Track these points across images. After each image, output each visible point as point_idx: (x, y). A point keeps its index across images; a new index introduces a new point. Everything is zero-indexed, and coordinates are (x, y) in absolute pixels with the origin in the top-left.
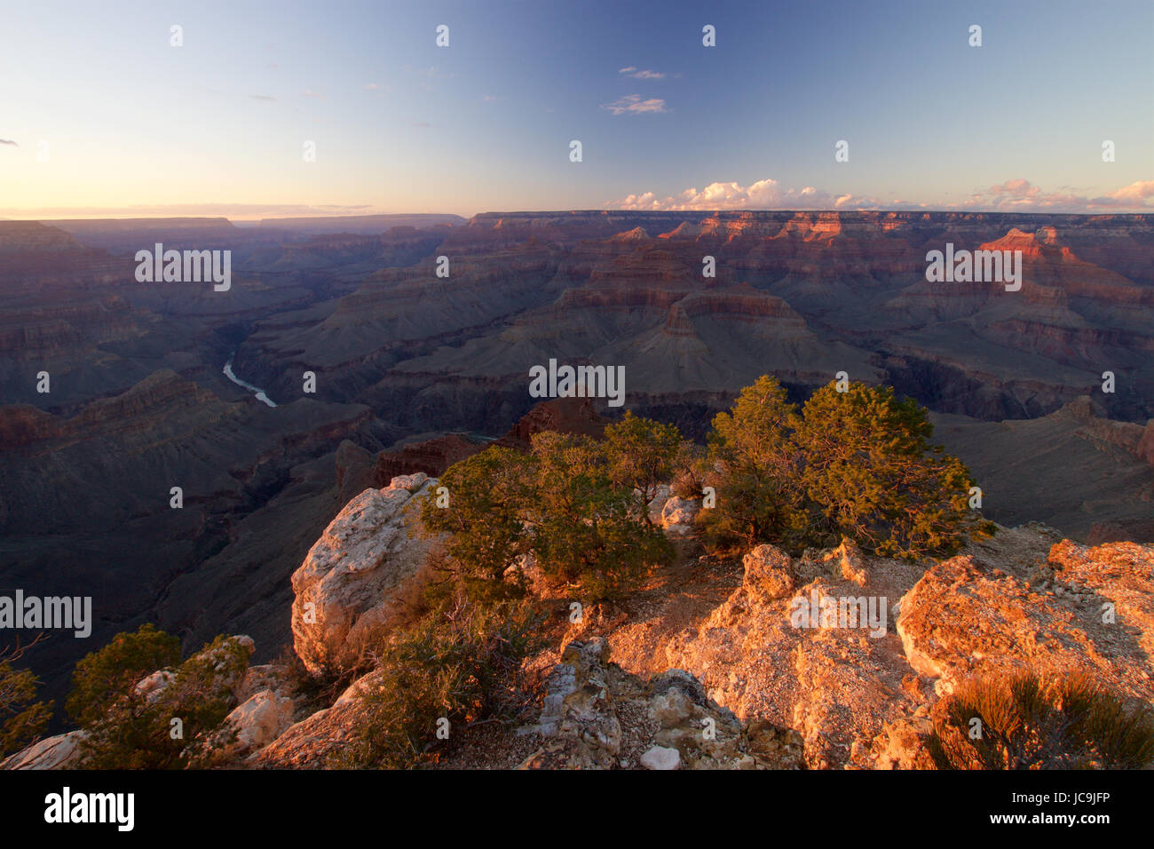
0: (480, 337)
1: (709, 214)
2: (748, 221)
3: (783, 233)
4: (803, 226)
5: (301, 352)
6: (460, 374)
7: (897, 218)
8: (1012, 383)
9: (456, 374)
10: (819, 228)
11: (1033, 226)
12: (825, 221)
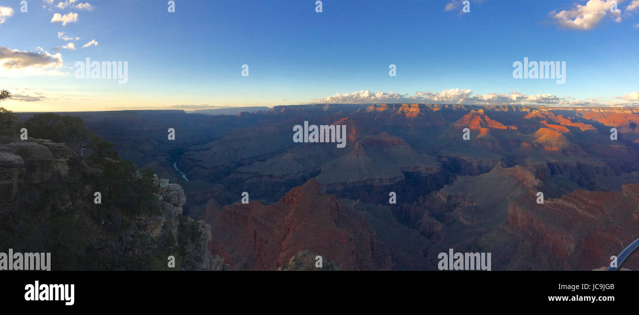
0: (273, 157)
1: (370, 105)
2: (385, 107)
3: (399, 112)
4: (406, 109)
5: (201, 161)
6: (264, 174)
7: (438, 106)
8: (481, 161)
9: (262, 174)
10: (412, 110)
11: (477, 109)
12: (413, 107)
